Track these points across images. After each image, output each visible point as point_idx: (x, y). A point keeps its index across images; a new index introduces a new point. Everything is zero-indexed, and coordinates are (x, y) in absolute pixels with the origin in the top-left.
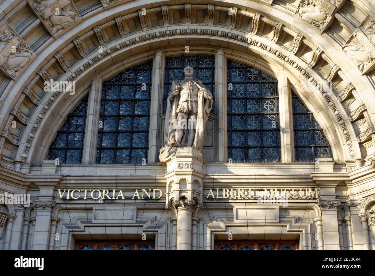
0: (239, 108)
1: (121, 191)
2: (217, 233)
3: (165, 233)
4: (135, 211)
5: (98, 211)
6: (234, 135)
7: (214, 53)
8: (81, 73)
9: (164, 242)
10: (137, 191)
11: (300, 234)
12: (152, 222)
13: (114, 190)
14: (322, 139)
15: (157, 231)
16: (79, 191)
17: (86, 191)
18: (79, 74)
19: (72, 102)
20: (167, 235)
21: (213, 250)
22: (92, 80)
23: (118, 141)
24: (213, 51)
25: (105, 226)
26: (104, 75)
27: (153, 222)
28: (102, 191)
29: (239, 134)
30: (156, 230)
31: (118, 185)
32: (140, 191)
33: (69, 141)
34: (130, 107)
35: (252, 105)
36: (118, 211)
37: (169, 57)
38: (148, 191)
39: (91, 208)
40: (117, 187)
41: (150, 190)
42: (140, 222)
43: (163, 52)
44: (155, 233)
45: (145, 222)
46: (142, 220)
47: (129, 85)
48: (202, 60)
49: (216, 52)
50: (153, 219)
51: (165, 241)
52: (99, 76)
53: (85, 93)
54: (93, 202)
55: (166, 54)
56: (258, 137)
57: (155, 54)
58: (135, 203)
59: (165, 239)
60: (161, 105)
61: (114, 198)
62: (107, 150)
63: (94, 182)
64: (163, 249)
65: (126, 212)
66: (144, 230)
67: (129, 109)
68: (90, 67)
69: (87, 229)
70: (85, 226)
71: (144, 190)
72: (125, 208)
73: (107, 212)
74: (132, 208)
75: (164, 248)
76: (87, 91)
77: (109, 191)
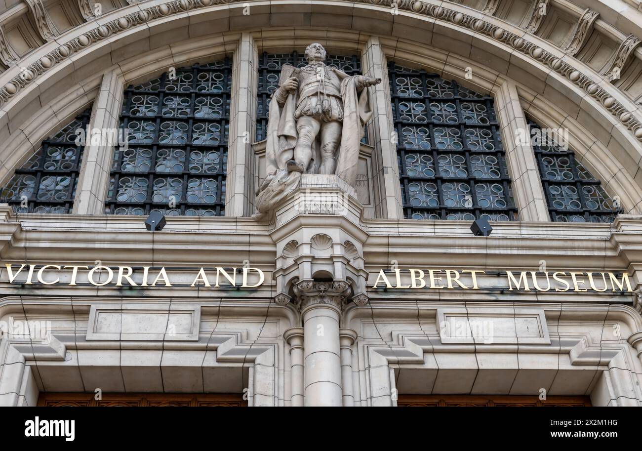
0: (419, 142)
1: (163, 269)
2: (402, 366)
3: (274, 365)
4: (198, 315)
5: (103, 315)
6: (413, 189)
7: (360, 47)
8: (80, 49)
9: (271, 387)
10: (202, 271)
11: (602, 372)
12: (239, 342)
13: (146, 269)
14: (602, 201)
15: (253, 361)
16: (59, 267)
17: (76, 268)
18: (76, 51)
19: (55, 114)
20: (276, 369)
21: (395, 405)
22: (103, 76)
23: (155, 192)
24: (358, 42)
25: (120, 349)
26: (130, 71)
27: (241, 342)
28: (116, 269)
29: (425, 186)
30: (249, 357)
31: (157, 257)
32: (210, 270)
33: (40, 191)
34: (184, 131)
35: (445, 135)
36: (154, 316)
37: (266, 53)
38: (230, 271)
39: (85, 308)
40: (153, 261)
41: (235, 269)
42: (210, 340)
43: (255, 40)
44: (246, 365)
45: (223, 340)
46: (213, 336)
47: (180, 95)
48: (334, 61)
49: (365, 43)
50: (241, 335)
51: (272, 382)
52: (118, 71)
53: (84, 101)
54: (94, 293)
55: (260, 44)
56: (465, 192)
57: (238, 42)
58: (198, 297)
59: (272, 378)
60: (252, 126)
61: (144, 284)
62: (130, 208)
63: (97, 246)
64: (269, 403)
65: (173, 318)
66: (220, 356)
67: (180, 135)
68: (100, 39)
69: (72, 354)
70: (68, 348)
71: (220, 269)
72: (173, 307)
73: (127, 318)
74: (189, 307)
75: (271, 399)
76: (91, 96)
77: (134, 270)
